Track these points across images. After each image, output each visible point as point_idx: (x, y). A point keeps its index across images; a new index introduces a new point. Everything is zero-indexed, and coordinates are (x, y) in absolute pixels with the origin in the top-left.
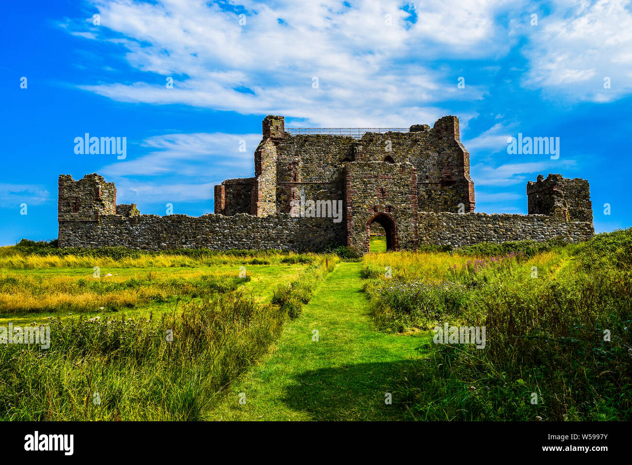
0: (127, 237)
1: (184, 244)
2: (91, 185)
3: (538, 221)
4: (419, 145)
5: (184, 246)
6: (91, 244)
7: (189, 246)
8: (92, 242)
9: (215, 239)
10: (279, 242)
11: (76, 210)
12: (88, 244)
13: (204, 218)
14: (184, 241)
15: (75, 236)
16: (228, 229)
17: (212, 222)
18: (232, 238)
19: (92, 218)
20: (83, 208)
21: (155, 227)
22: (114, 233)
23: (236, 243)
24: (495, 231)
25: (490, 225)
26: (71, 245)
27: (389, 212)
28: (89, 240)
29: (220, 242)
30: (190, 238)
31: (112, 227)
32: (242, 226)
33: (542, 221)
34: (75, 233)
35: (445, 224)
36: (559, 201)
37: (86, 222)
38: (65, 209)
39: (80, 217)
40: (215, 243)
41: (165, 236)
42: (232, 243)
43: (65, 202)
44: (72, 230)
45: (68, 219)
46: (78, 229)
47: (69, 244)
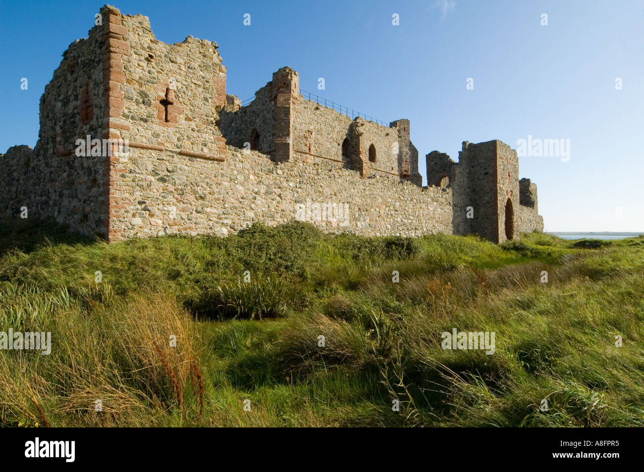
4: (389, 139)
9: (388, 214)
11: (167, 120)
15: (165, 189)
18: (401, 214)
19: (210, 150)
20: (188, 119)
26: (152, 215)
34: (162, 180)
37: (192, 156)
38: (134, 107)
39: (179, 140)
43: (133, 90)
44: (155, 173)
45: (144, 140)
46: (173, 171)
47: (145, 209)
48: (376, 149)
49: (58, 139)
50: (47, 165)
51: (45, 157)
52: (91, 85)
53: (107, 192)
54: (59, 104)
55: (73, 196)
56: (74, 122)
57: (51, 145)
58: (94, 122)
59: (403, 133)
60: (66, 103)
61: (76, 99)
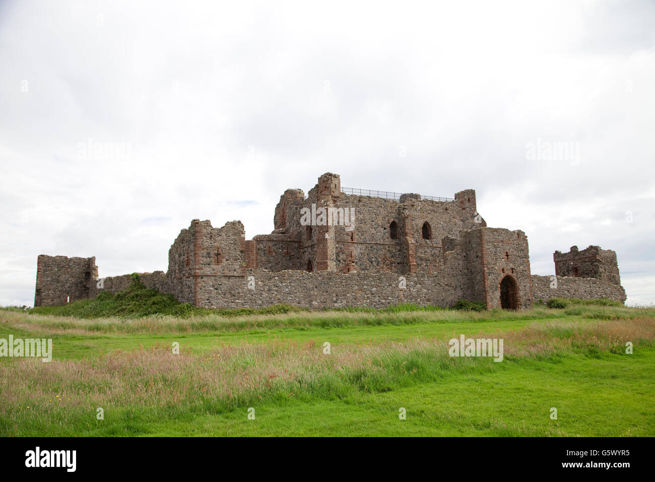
0: (276, 295)
1: (336, 302)
2: (235, 234)
3: (593, 283)
4: (448, 213)
5: (336, 304)
6: (236, 303)
7: (340, 304)
8: (237, 301)
9: (364, 297)
10: (419, 300)
11: (218, 262)
12: (232, 302)
13: (353, 275)
14: (335, 299)
15: (217, 293)
16: (376, 287)
17: (360, 280)
18: (379, 297)
19: (237, 273)
20: (227, 260)
21: (305, 283)
22: (262, 291)
23: (383, 301)
24: (568, 291)
25: (565, 287)
27: (513, 273)
28: (233, 297)
29: (368, 301)
30: (341, 296)
31: (259, 283)
32: (387, 284)
33: (595, 283)
34: (216, 289)
35: (537, 285)
36: (601, 267)
37: (229, 277)
38: (205, 260)
39: (223, 270)
40: (364, 301)
41: (316, 293)
42: (379, 301)
43: (204, 252)
44: (213, 286)
45: (209, 272)
46: (221, 284)
47: (209, 302)
48: (432, 227)
49: (177, 271)
50: (172, 282)
51: (171, 279)
52: (189, 251)
53: (195, 296)
54: (177, 256)
55: (183, 297)
56: (183, 265)
57: (173, 273)
58: (190, 267)
59: (467, 204)
60: (180, 256)
61: (184, 255)
